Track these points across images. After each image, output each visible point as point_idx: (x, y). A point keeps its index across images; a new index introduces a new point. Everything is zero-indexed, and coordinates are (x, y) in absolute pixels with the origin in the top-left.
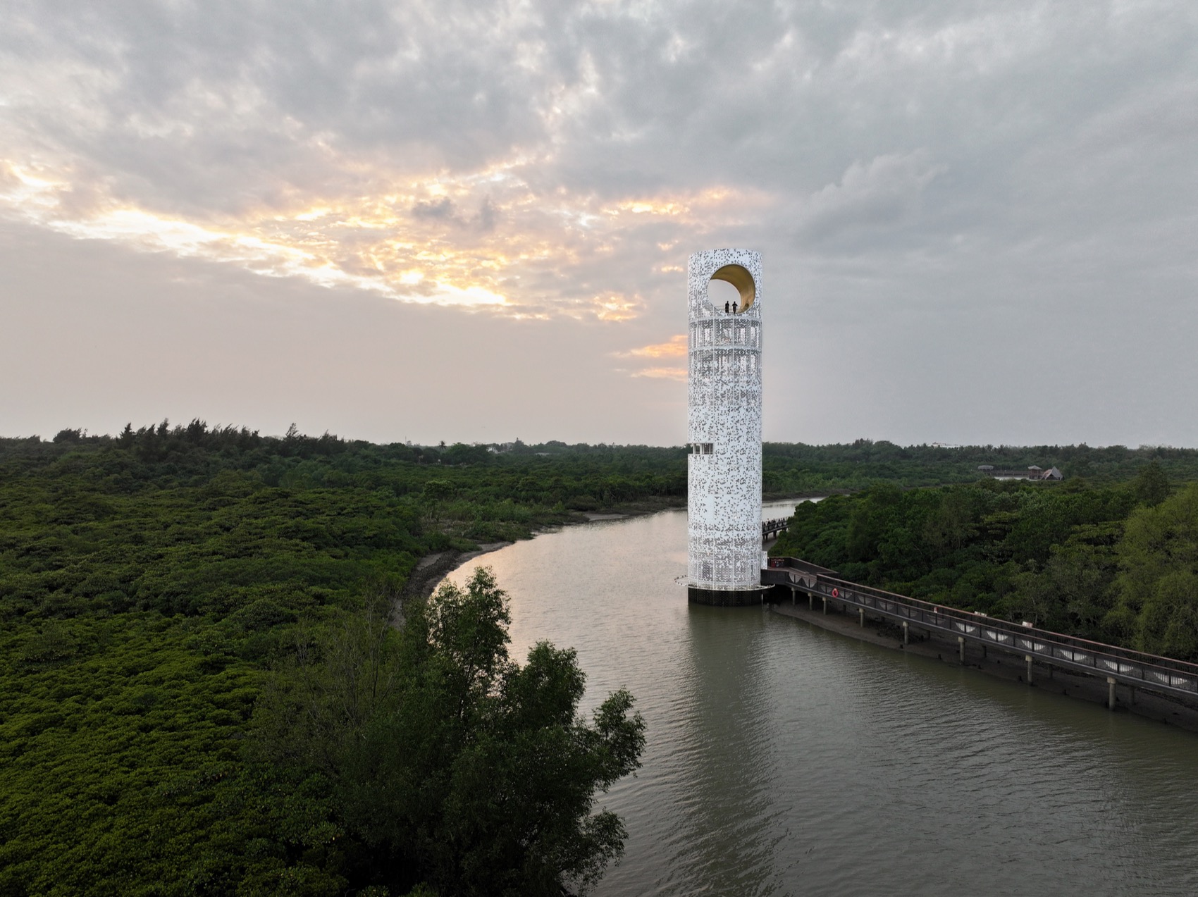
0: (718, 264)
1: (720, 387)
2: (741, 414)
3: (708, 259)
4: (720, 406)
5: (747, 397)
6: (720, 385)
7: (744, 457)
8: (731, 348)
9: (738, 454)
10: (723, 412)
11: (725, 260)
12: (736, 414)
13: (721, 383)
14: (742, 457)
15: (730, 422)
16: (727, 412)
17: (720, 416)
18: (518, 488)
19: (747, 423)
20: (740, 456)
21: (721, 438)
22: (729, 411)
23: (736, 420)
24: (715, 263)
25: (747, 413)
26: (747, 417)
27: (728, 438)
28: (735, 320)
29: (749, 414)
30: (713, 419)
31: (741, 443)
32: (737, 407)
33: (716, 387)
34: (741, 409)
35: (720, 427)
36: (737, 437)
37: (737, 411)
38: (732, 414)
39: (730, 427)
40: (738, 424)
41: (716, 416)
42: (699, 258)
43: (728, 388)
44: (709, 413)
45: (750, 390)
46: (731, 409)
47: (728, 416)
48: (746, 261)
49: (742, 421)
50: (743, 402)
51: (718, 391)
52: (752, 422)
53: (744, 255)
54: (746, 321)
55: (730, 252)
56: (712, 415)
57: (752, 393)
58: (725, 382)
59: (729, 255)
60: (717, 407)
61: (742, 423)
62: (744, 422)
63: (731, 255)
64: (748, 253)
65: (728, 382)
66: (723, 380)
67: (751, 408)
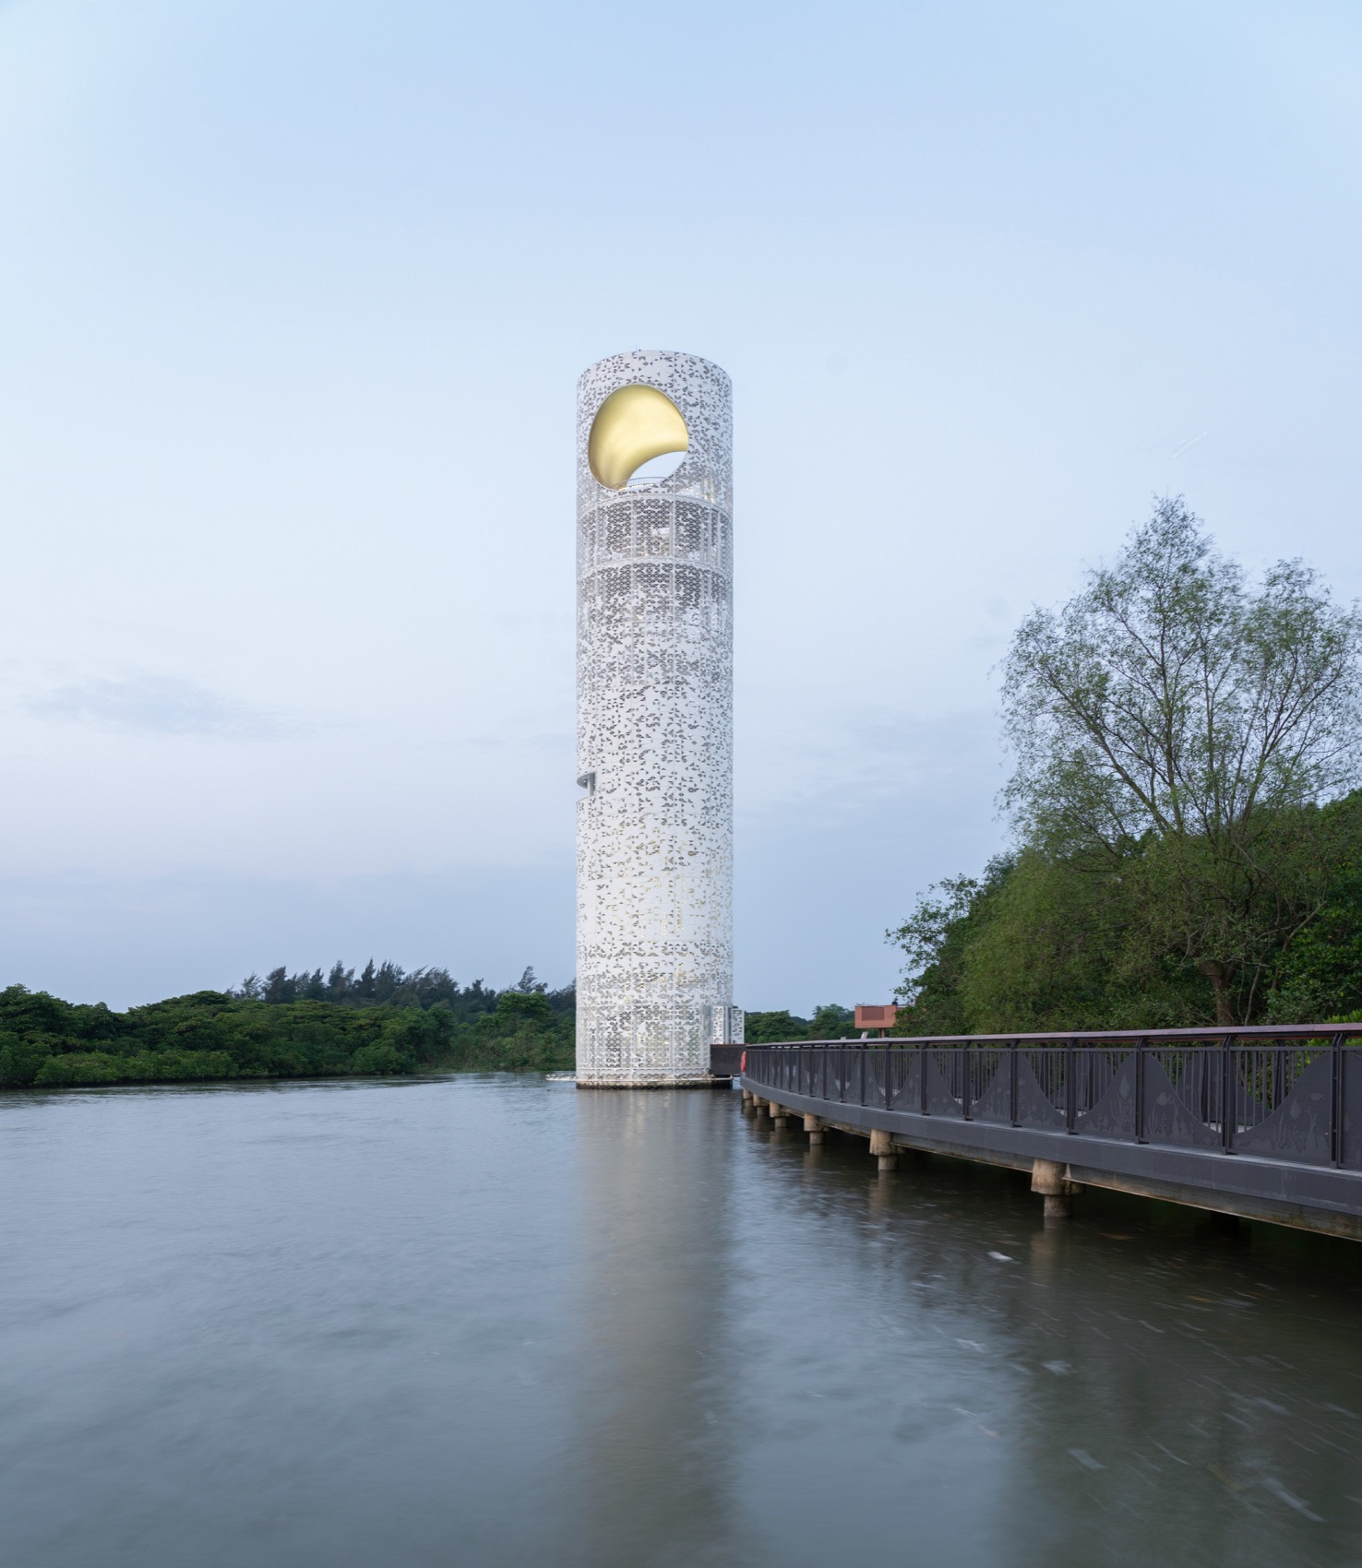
1: (607, 650)
3: (589, 385)
4: (607, 692)
5: (663, 667)
6: (606, 644)
7: (656, 796)
8: (627, 563)
9: (642, 789)
10: (612, 701)
11: (614, 380)
12: (636, 703)
13: (609, 640)
14: (650, 795)
15: (624, 721)
16: (619, 701)
17: (606, 712)
19: (664, 721)
20: (645, 794)
21: (609, 758)
22: (622, 698)
23: (638, 715)
26: (662, 709)
27: (621, 756)
28: (636, 502)
31: (648, 767)
32: (639, 688)
33: (600, 651)
34: (649, 693)
35: (606, 734)
36: (639, 751)
37: (640, 698)
38: (628, 703)
39: (624, 732)
41: (601, 713)
43: (621, 648)
45: (671, 651)
46: (627, 693)
47: (620, 710)
48: (659, 374)
49: (651, 719)
50: (654, 677)
51: (603, 660)
52: (676, 720)
53: (654, 362)
54: (662, 502)
55: (625, 362)
56: (594, 712)
57: (678, 658)
58: (615, 636)
59: (623, 367)
60: (600, 693)
61: (651, 721)
62: (656, 721)
63: (627, 366)
64: (664, 357)
65: (620, 637)
66: (611, 633)
67: (673, 689)
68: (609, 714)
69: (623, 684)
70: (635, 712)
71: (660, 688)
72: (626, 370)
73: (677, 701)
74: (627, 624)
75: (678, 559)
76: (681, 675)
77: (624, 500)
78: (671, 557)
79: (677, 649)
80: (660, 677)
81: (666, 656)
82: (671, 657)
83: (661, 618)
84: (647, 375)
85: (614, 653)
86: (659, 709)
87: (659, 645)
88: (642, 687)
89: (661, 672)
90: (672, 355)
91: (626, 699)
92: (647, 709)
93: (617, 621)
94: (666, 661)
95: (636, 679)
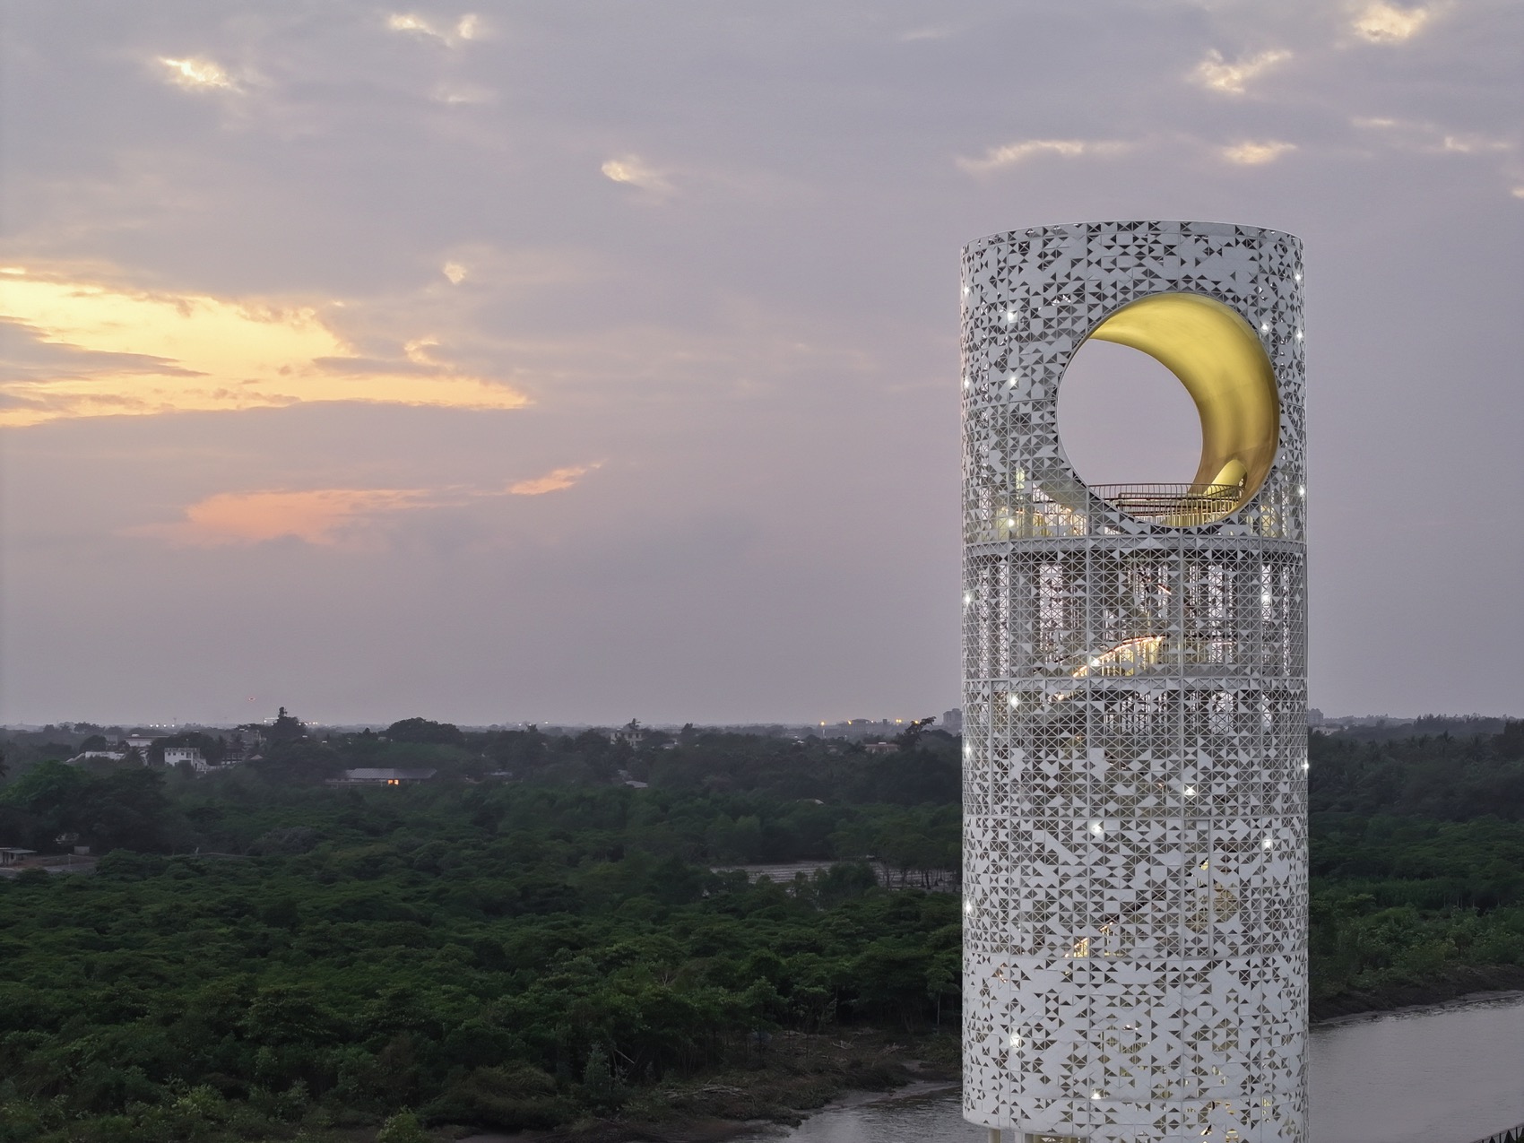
0: (1109, 291)
1: (1120, 872)
2: (1217, 998)
3: (1060, 267)
4: (1119, 963)
5: (1245, 918)
6: (1117, 860)
10: (1135, 990)
11: (1138, 273)
12: (1192, 997)
13: (1125, 850)
15: (1165, 1037)
16: (1152, 991)
17: (1118, 1010)
18: (244, 1029)
19: (1245, 1037)
22: (1159, 983)
23: (1196, 1025)
24: (1091, 287)
25: (1244, 991)
26: (1246, 1011)
29: (1253, 996)
30: (1083, 1024)
32: (1199, 965)
33: (1102, 872)
34: (1219, 976)
35: (1118, 1059)
37: (1199, 987)
38: (1173, 998)
39: (1164, 1059)
40: (1204, 1048)
41: (1101, 1009)
42: (1016, 259)
43: (1159, 875)
44: (1068, 992)
46: (1171, 976)
47: (1154, 1011)
48: (1233, 276)
49: (1222, 1032)
50: (1228, 941)
51: (1108, 893)
52: (1265, 1033)
53: (1225, 250)
54: (1240, 555)
55: (1165, 239)
56: (1084, 1004)
57: (1267, 895)
58: (1143, 846)
59: (1159, 250)
60: (1104, 966)
61: (1221, 1038)
62: (1232, 1037)
63: (1169, 249)
64: (1241, 239)
65: (1154, 848)
66: (1134, 836)
67: (1259, 963)
68: (1126, 1018)
69: (1164, 953)
70: (1189, 1018)
71: (1239, 964)
72: (1168, 259)
73: (1267, 989)
74: (1171, 822)
75: (1267, 679)
76: (1272, 932)
77: (1164, 547)
78: (1256, 675)
79: (1266, 875)
80: (1239, 940)
81: (1248, 893)
82: (1256, 896)
83: (1241, 811)
84: (1212, 276)
85: (1139, 882)
86: (1236, 1011)
87: (1237, 871)
88: (1205, 963)
89: (1240, 929)
90: (1253, 235)
91: (1169, 988)
92: (1215, 1012)
93: (1146, 811)
94: (1248, 905)
95: (1190, 945)
